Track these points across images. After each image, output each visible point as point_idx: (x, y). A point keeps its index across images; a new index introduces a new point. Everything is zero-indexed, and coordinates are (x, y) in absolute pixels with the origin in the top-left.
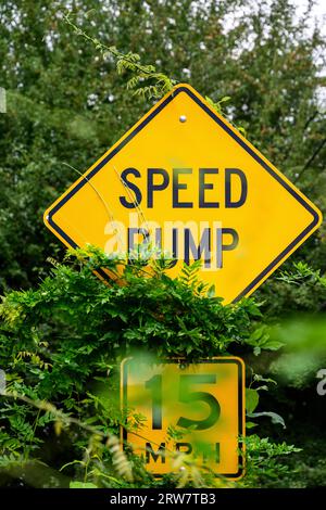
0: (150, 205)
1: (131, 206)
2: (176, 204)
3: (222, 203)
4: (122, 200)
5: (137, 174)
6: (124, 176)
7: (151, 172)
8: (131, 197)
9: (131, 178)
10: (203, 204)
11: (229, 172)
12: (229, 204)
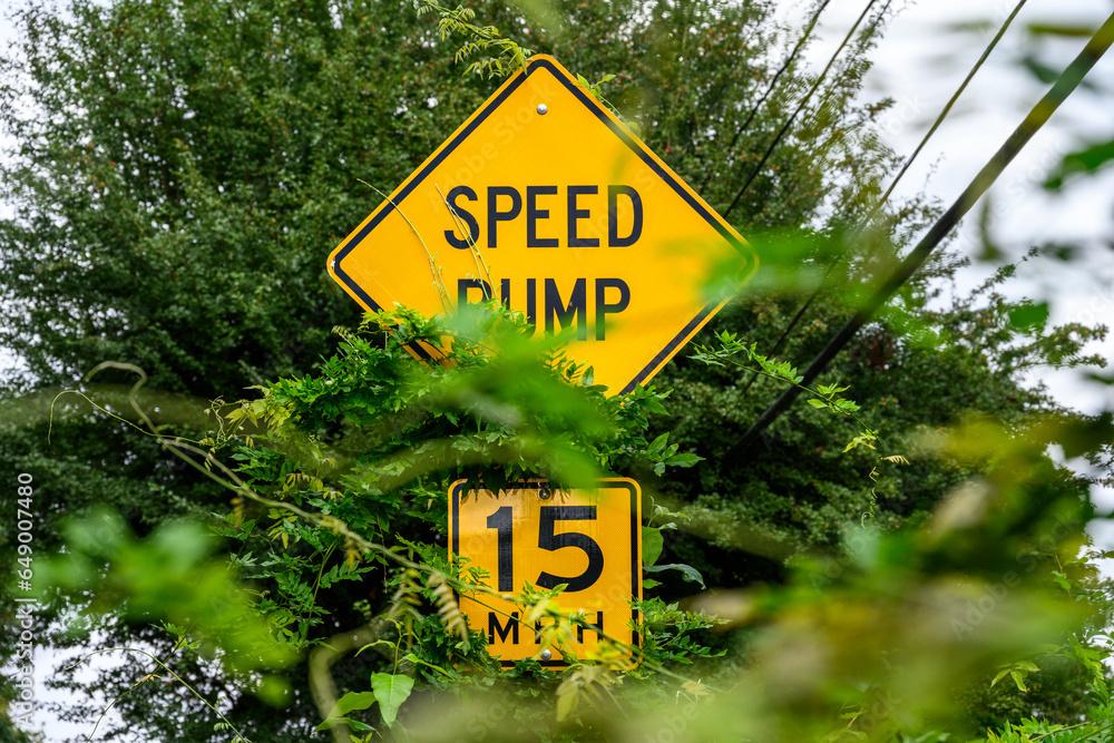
0: (492, 243)
1: (463, 245)
2: (533, 241)
3: (604, 240)
4: (449, 236)
5: (472, 196)
6: (451, 198)
7: (493, 192)
8: (463, 231)
9: (462, 201)
10: (574, 241)
11: (613, 193)
12: (615, 241)
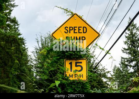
0: (70, 33)
1: (66, 33)
2: (74, 33)
3: (82, 32)
4: (65, 32)
5: (68, 28)
7: (70, 27)
9: (66, 28)
11: (84, 27)
12: (84, 33)
